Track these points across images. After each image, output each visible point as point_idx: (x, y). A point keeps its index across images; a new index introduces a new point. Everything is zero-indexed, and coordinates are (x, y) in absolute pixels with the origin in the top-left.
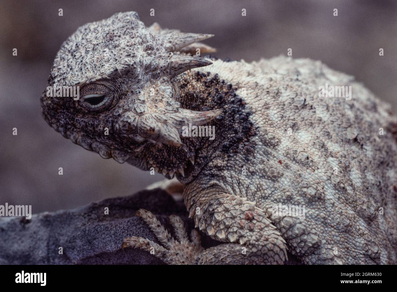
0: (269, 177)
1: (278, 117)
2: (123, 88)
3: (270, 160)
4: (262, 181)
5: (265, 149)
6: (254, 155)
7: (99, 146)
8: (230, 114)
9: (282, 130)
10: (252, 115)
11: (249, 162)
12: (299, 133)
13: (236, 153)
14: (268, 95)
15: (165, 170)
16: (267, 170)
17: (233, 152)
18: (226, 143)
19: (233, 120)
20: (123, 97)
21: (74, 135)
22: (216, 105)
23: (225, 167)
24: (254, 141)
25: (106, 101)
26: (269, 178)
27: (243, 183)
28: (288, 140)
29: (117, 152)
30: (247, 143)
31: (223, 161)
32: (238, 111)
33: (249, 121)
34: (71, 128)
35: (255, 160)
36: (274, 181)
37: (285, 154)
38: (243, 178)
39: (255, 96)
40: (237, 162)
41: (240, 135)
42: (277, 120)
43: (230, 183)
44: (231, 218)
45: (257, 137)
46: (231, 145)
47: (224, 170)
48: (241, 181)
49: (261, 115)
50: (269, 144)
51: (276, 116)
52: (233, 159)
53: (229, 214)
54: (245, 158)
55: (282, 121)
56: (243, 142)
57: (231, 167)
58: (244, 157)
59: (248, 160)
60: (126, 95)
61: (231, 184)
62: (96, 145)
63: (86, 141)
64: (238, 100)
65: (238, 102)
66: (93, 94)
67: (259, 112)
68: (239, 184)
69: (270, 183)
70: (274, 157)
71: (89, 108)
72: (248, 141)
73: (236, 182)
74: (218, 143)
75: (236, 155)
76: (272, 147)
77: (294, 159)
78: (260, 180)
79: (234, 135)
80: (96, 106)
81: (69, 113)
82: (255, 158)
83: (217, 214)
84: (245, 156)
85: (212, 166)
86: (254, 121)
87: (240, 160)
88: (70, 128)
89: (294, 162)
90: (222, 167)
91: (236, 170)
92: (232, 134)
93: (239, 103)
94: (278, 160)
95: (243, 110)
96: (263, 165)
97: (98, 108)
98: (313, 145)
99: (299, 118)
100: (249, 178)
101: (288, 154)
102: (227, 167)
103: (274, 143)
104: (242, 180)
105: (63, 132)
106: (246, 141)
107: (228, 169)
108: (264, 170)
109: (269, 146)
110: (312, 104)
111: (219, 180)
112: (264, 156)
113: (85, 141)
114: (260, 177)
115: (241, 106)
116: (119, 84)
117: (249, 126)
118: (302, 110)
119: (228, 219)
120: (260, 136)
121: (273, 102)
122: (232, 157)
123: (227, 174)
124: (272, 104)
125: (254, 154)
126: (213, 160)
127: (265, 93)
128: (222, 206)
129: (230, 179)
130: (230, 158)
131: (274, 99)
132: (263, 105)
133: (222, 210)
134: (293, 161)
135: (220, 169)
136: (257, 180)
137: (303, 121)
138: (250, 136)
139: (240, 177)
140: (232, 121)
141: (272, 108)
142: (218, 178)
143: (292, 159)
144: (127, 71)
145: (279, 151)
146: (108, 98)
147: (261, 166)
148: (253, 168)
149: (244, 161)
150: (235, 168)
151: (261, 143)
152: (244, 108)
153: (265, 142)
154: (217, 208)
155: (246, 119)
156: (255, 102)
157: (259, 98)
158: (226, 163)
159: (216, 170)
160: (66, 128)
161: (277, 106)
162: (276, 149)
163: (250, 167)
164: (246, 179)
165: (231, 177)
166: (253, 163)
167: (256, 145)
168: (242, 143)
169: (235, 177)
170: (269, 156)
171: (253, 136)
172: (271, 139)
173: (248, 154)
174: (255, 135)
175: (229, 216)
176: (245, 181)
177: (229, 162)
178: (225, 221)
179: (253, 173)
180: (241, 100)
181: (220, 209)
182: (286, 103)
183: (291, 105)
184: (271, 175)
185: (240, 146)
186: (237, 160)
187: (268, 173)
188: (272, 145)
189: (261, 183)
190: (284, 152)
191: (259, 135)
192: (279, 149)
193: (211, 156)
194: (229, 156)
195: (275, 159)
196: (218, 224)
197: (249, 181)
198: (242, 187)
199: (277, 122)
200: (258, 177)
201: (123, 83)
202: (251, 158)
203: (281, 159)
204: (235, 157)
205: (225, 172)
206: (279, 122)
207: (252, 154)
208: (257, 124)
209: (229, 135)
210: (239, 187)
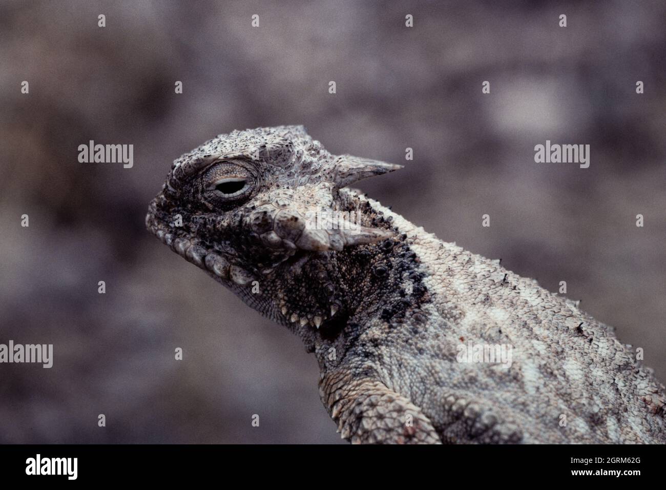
0: (444, 355)
1: (465, 288)
2: (267, 179)
3: (447, 336)
4: (435, 362)
5: (442, 322)
6: (425, 327)
7: (215, 258)
8: (397, 269)
9: (470, 303)
10: (427, 277)
11: (417, 335)
12: (492, 309)
13: (400, 322)
14: (454, 261)
15: (296, 316)
16: (442, 346)
17: (396, 322)
18: (389, 307)
19: (400, 278)
20: (264, 190)
21: (185, 242)
22: (380, 253)
23: (384, 341)
24: (427, 309)
25: (245, 189)
26: (445, 358)
27: (406, 364)
28: (476, 315)
29: (238, 269)
30: (417, 310)
31: (382, 333)
32: (408, 268)
33: (423, 283)
34: (183, 233)
35: (425, 333)
36: (451, 361)
37: (470, 330)
38: (406, 357)
39: (436, 258)
40: (401, 335)
41: (408, 298)
42: (462, 291)
43: (389, 365)
44: (385, 430)
45: (432, 305)
46: (394, 312)
47: (382, 345)
48: (403, 361)
49: (440, 281)
50: (448, 316)
51: (462, 286)
52: (395, 331)
53: (383, 423)
54: (413, 329)
55: (470, 293)
56: (412, 309)
57: (393, 342)
58: (410, 328)
59: (416, 332)
60: (269, 189)
61: (389, 367)
62: (211, 257)
63: (199, 251)
64: (410, 255)
65: (410, 257)
66: (230, 177)
67: (439, 277)
68: (400, 366)
69: (446, 364)
70: (454, 332)
71: (220, 197)
72: (419, 307)
73: (396, 362)
74: (376, 308)
75: (400, 326)
76: (452, 320)
77: (482, 336)
78: (431, 360)
79: (400, 298)
80: (231, 195)
81: (185, 210)
82: (426, 331)
83: (367, 419)
84: (412, 327)
85: (366, 339)
86: (430, 286)
87: (406, 333)
88: (181, 234)
89: (482, 339)
90: (379, 341)
91: (398, 346)
92: (397, 296)
93: (411, 259)
94: (459, 337)
95: (416, 269)
96: (436, 341)
97: (233, 197)
98: (510, 324)
99: (495, 295)
100: (415, 357)
101: (473, 329)
102: (386, 342)
103: (454, 314)
104: (405, 359)
105: (171, 239)
106: (416, 308)
107: (387, 345)
108: (439, 347)
109: (449, 319)
110: (516, 284)
111: (374, 362)
112: (440, 329)
113: (197, 250)
114: (432, 356)
115: (413, 263)
116: (263, 171)
117: (423, 289)
118: (501, 287)
119: (381, 431)
120: (437, 303)
121: (460, 270)
122: (395, 328)
123: (385, 352)
124: (459, 272)
125: (425, 325)
126: (367, 331)
127: (451, 258)
128: (375, 410)
129: (388, 359)
130: (392, 329)
131: (462, 267)
132: (445, 270)
133: (374, 415)
134: (479, 338)
135: (376, 343)
136: (427, 361)
137: (500, 299)
138: (423, 302)
139: (403, 356)
140: (399, 280)
141: (457, 277)
142: (373, 359)
143: (480, 335)
144: (277, 152)
145: (462, 325)
146: (249, 186)
147: (435, 342)
148: (422, 344)
149: (410, 333)
150: (398, 344)
151: (436, 314)
152: (418, 267)
153: (443, 313)
154: (367, 410)
155: (418, 279)
156: (435, 264)
157: (441, 261)
158: (386, 336)
159: (372, 346)
160: (175, 234)
161: (464, 277)
162: (457, 324)
163: (419, 342)
164: (411, 358)
165: (390, 357)
166: (423, 337)
167: (430, 314)
168: (410, 310)
169: (395, 356)
170: (447, 330)
171: (427, 302)
172: (451, 308)
173: (418, 323)
174: (430, 301)
175: (382, 427)
176: (409, 361)
177: (390, 334)
178: (376, 432)
179: (422, 351)
180: (414, 256)
181: (371, 413)
182: (478, 276)
183: (485, 279)
184: (447, 353)
185: (408, 314)
186: (401, 333)
187: (444, 351)
188: (452, 317)
189: (434, 364)
190: (468, 327)
191: (435, 303)
192: (462, 323)
193: (364, 325)
194: (391, 327)
195: (455, 335)
196: (366, 435)
197: (415, 361)
198: (404, 369)
199: (463, 293)
200: (429, 356)
201: (269, 171)
202: (420, 329)
203: (463, 336)
204: (399, 328)
205: (383, 348)
206: (465, 294)
207: (422, 324)
208: (434, 290)
209: (392, 299)
210: (399, 370)
